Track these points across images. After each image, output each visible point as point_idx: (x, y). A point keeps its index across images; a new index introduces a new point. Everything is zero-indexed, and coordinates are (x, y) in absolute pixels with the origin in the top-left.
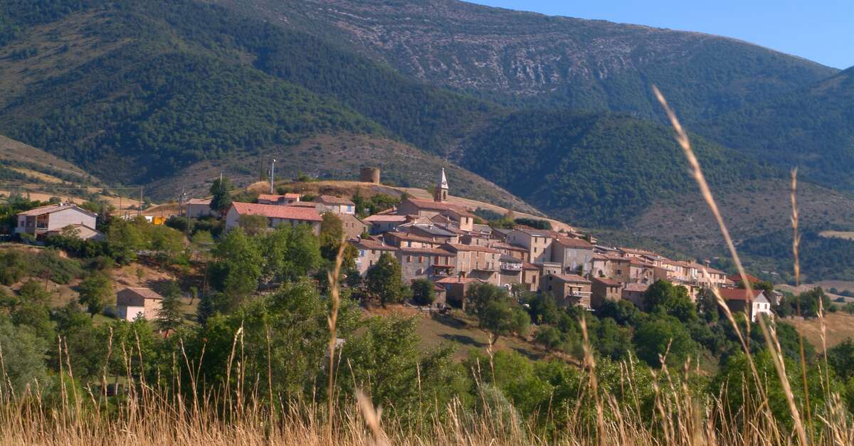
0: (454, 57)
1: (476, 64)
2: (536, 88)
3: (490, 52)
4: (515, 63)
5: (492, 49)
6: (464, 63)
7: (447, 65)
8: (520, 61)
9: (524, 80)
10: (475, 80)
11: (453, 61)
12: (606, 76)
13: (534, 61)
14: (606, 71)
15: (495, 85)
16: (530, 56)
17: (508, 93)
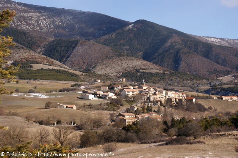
0: (22, 20)
1: (29, 22)
2: (47, 29)
3: (32, 18)
4: (40, 22)
5: (33, 18)
6: (26, 22)
7: (21, 22)
8: (41, 21)
9: (43, 27)
10: (29, 27)
11: (22, 21)
12: (66, 25)
13: (45, 21)
14: (66, 23)
15: (35, 28)
16: (44, 19)
17: (39, 31)
